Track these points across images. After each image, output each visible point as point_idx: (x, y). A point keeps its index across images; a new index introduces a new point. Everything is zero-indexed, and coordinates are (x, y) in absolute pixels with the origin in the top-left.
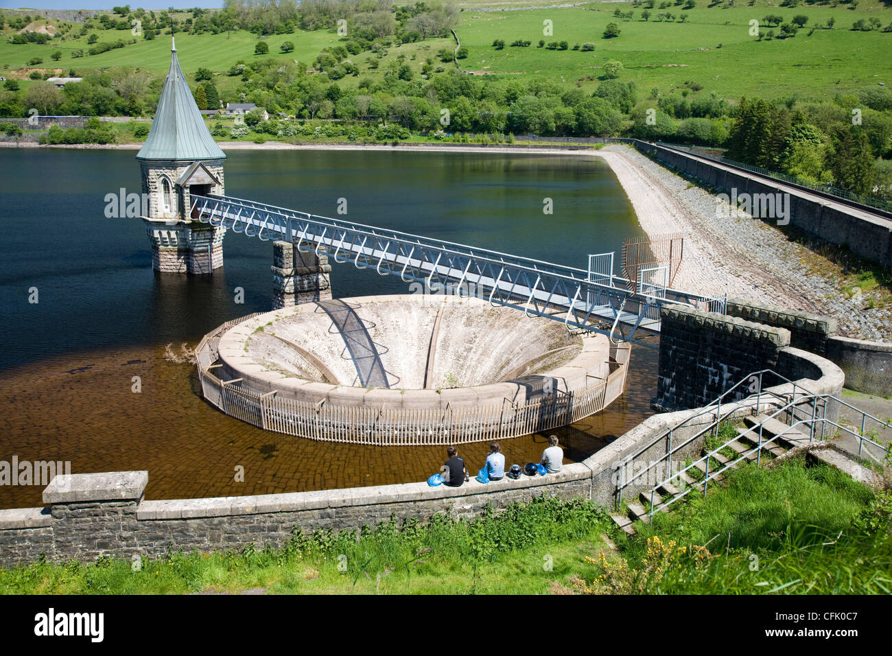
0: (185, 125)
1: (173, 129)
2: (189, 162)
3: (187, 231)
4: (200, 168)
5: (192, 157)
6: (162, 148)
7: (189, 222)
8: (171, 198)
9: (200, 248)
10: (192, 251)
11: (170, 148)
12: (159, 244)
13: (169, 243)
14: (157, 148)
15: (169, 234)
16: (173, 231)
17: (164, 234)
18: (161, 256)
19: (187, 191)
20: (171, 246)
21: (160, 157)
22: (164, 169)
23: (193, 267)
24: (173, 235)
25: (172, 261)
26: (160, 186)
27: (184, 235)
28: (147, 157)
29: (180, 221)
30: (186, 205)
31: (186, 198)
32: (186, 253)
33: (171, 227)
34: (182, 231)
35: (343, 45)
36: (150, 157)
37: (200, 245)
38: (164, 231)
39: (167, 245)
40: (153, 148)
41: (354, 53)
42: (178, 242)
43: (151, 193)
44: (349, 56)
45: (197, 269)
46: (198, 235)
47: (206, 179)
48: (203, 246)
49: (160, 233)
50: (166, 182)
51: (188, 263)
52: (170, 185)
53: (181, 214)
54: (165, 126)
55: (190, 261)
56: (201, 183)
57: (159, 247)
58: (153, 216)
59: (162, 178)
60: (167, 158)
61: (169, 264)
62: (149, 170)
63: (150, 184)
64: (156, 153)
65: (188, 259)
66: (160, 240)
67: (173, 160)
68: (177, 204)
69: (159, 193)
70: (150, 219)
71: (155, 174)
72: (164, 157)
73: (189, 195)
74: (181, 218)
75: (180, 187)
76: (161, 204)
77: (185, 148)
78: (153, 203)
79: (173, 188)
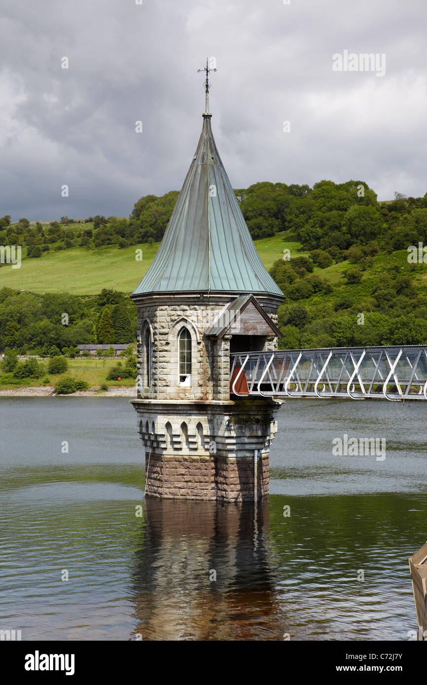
0: (222, 237)
1: (204, 242)
2: (230, 297)
3: (219, 421)
4: (251, 306)
5: (234, 288)
6: (182, 274)
7: (226, 403)
8: (194, 361)
9: (241, 454)
10: (225, 460)
11: (198, 274)
12: (163, 446)
13: (184, 446)
14: (174, 274)
15: (184, 426)
16: (192, 421)
17: (177, 429)
18: (166, 471)
19: (226, 345)
20: (185, 451)
21: (179, 288)
22: (184, 310)
23: (225, 490)
24: (192, 429)
25: (187, 478)
26: (174, 340)
27: (212, 429)
28: (157, 290)
29: (207, 402)
30: (222, 371)
31: (223, 359)
32: (213, 465)
33: (190, 414)
34: (210, 421)
35: (306, 255)
36: (163, 289)
37: (241, 447)
38: (176, 421)
39: (181, 449)
40: (167, 275)
41: (322, 266)
42: (200, 443)
43: (158, 354)
44: (316, 269)
45: (233, 493)
46: (240, 428)
47: (258, 327)
48: (246, 450)
49: (168, 425)
50: (185, 333)
51: (216, 482)
52: (193, 338)
53: (210, 389)
54: (189, 238)
55: (221, 479)
56: (250, 333)
57: (164, 452)
58: (159, 395)
59: (179, 327)
60: (192, 289)
61: (180, 485)
62: (158, 313)
63: (157, 337)
64: (172, 282)
65: (216, 475)
66: (168, 439)
67: (202, 293)
68: (205, 372)
69: (173, 353)
70: (153, 401)
71: (168, 319)
72: (186, 288)
73: (228, 353)
74: (210, 396)
75: (212, 340)
76: (173, 372)
77: (223, 274)
78: (158, 371)
79: (199, 343)
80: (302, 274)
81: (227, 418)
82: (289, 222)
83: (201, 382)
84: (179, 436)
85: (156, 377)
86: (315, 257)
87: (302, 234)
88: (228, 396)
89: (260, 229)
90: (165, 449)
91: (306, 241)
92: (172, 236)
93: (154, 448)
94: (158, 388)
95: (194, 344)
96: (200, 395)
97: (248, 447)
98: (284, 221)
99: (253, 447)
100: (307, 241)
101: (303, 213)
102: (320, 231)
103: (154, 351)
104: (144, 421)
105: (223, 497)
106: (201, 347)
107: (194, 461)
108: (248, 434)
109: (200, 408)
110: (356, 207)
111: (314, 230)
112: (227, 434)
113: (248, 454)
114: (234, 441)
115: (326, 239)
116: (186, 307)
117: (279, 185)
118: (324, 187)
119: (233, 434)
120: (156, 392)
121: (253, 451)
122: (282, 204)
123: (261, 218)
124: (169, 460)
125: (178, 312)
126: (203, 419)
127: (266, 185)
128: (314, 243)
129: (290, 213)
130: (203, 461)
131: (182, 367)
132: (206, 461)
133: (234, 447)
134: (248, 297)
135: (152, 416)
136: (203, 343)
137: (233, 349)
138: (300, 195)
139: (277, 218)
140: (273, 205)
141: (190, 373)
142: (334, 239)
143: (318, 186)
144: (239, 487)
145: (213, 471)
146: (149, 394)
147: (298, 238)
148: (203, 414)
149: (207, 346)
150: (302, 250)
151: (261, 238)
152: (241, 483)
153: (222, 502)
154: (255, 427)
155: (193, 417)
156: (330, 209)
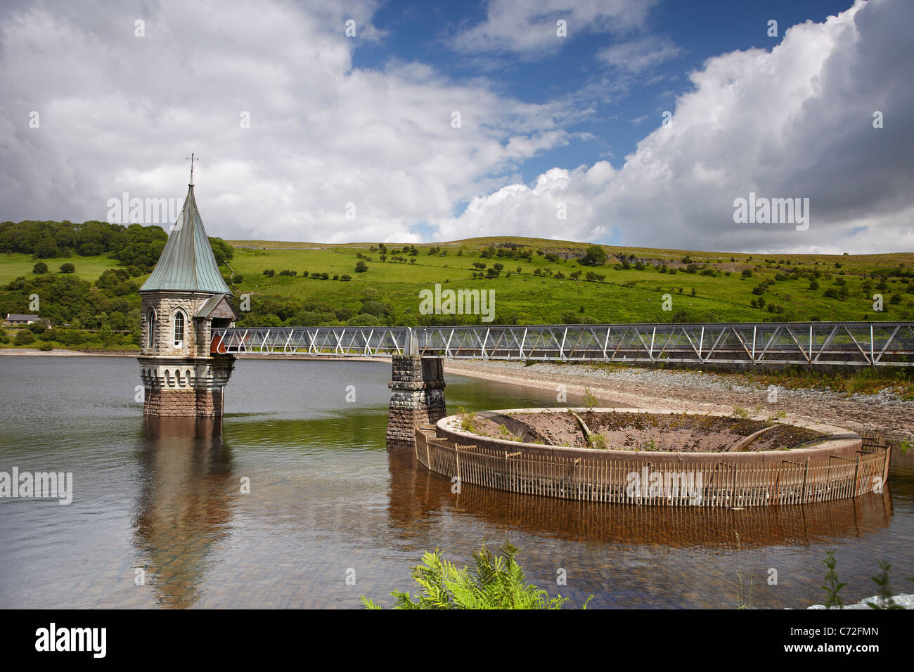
0: (202, 258)
1: (192, 261)
2: (210, 295)
3: (202, 369)
4: (224, 301)
5: (211, 290)
6: (179, 279)
7: (210, 358)
8: (185, 332)
9: (215, 388)
10: (205, 392)
11: (189, 279)
12: (162, 384)
13: (176, 384)
14: (173, 278)
15: (178, 372)
16: (183, 369)
17: (172, 374)
18: (163, 399)
19: (209, 324)
20: (177, 387)
21: (177, 288)
22: (180, 302)
23: (204, 410)
24: (183, 374)
25: (177, 403)
26: (173, 319)
27: (197, 374)
28: (162, 288)
29: (195, 357)
30: (206, 339)
31: (207, 332)
32: (195, 395)
33: (182, 365)
34: (195, 369)
35: (124, 268)
36: (166, 288)
37: (215, 384)
38: (172, 370)
39: (174, 386)
40: (168, 279)
41: (135, 276)
42: (187, 382)
43: (161, 328)
44: (131, 277)
45: (209, 412)
46: (215, 373)
47: (228, 313)
48: (218, 386)
49: (167, 372)
50: (179, 316)
51: (197, 405)
52: (185, 318)
53: (196, 350)
54: (181, 258)
55: (199, 404)
56: (223, 317)
57: (163, 388)
58: (160, 353)
59: (176, 311)
60: (186, 289)
61: (173, 408)
62: (162, 302)
63: (161, 317)
64: (172, 284)
65: (197, 401)
66: (166, 380)
67: (193, 292)
68: (193, 339)
69: (171, 328)
70: (158, 357)
71: (169, 306)
72: (182, 288)
73: (210, 328)
74: (196, 354)
75: (198, 321)
76: (171, 339)
77: (204, 280)
78: (161, 338)
79: (189, 322)
80: (123, 280)
81: (208, 367)
82: (112, 246)
83: (190, 346)
84: (184, 378)
85: (158, 342)
86: (130, 270)
87: (120, 255)
88: (209, 354)
89: (91, 250)
90: (163, 386)
91: (124, 259)
92: (168, 256)
93: (153, 386)
94: (160, 349)
95: (185, 322)
96: (188, 353)
97: (219, 384)
98: (108, 246)
99: (222, 384)
100: (126, 260)
101: (121, 242)
102: (132, 254)
103: (158, 326)
104: (147, 369)
105: (202, 414)
106: (190, 324)
107: (183, 393)
108: (219, 376)
109: (189, 361)
110: (156, 241)
111: (128, 253)
112: (208, 377)
113: (218, 389)
114: (211, 381)
115: (137, 259)
116: (181, 300)
117: (104, 223)
118: (135, 228)
119: (212, 377)
120: (158, 351)
121: (221, 386)
122: (107, 235)
123: (92, 243)
124: (166, 393)
125: (176, 302)
126: (191, 368)
127: (96, 222)
128: (129, 261)
129: (113, 241)
130: (189, 393)
131: (177, 336)
132: (191, 393)
133: (211, 384)
134: (222, 296)
135: (154, 366)
136: (192, 322)
137: (213, 326)
138: (119, 231)
139: (103, 244)
140: (100, 236)
141: (182, 339)
142: (143, 260)
143: (131, 226)
144: (213, 408)
145: (195, 399)
146: (152, 353)
147: (118, 257)
148: (191, 365)
149: (194, 324)
150: (121, 265)
151: (92, 256)
152: (214, 405)
153: (201, 418)
154: (223, 372)
155: (184, 367)
156: (139, 242)
